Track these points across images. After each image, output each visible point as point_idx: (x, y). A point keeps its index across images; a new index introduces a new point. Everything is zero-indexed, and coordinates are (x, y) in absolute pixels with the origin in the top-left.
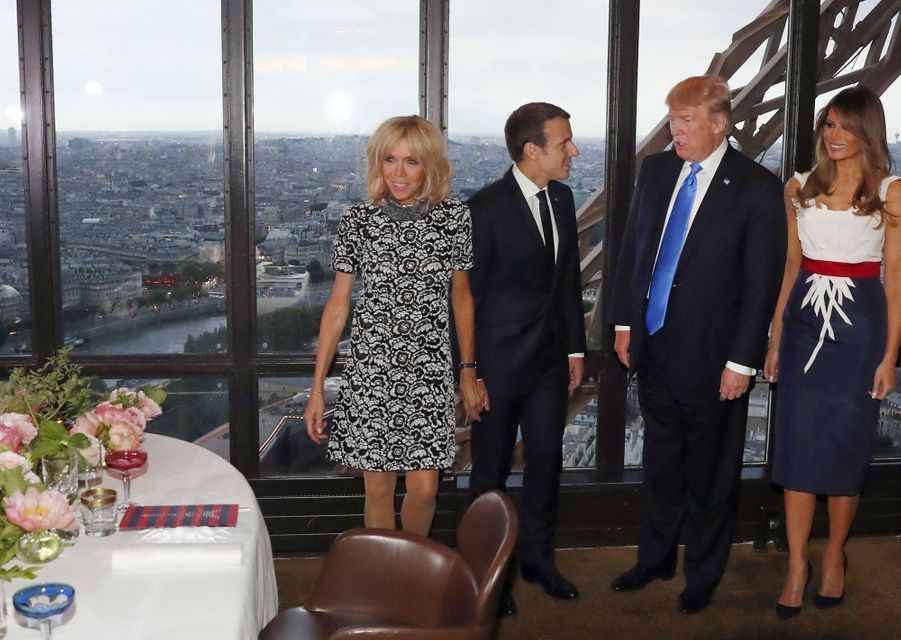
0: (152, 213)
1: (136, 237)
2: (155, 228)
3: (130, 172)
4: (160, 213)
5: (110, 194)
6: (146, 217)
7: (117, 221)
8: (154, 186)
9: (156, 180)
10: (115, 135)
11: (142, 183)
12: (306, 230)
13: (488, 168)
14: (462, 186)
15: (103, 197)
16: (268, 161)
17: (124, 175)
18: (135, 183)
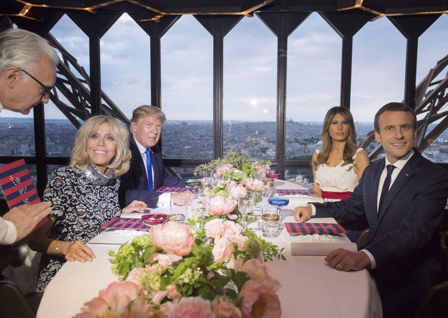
1: (201, 153)
2: (207, 150)
3: (200, 132)
5: (193, 139)
6: (204, 146)
7: (196, 148)
8: (207, 137)
9: (207, 135)
10: (196, 121)
11: (203, 136)
12: (254, 151)
13: (312, 132)
14: (304, 138)
15: (191, 140)
16: (242, 130)
17: (198, 133)
18: (201, 136)
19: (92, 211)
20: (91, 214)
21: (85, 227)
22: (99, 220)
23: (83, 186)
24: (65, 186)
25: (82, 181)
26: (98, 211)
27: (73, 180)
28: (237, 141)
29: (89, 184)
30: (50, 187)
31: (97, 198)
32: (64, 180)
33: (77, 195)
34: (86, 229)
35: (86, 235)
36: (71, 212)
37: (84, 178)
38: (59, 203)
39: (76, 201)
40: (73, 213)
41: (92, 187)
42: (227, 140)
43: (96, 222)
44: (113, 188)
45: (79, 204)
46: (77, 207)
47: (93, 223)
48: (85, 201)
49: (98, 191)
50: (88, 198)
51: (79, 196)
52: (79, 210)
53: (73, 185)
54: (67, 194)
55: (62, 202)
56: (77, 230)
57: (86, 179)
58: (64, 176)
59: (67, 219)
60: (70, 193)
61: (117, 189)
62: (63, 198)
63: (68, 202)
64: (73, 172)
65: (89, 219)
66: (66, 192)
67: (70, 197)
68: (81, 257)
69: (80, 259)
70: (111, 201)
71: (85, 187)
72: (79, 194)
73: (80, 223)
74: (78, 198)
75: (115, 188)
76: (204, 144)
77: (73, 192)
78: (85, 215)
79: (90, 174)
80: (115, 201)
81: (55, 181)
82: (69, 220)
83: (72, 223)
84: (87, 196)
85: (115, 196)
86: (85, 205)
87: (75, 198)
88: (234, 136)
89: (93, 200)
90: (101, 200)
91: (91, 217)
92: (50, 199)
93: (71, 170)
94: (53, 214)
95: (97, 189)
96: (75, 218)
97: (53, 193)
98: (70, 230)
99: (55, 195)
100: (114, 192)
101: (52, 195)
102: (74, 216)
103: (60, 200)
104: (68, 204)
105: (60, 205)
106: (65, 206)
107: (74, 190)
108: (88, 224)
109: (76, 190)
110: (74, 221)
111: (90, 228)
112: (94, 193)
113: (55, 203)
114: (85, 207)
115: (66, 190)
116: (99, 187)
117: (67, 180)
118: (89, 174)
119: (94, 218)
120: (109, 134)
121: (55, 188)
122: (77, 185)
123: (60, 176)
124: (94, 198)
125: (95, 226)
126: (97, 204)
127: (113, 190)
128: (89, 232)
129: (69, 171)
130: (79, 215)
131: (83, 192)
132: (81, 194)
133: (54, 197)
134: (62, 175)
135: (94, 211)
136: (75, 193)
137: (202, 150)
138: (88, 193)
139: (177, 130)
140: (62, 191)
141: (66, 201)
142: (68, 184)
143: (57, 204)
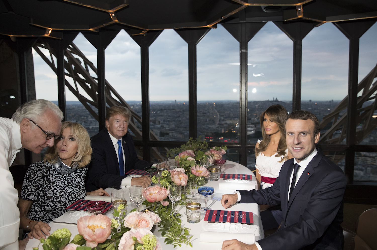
0: (208, 120)
1: (204, 127)
4: (209, 120)
6: (206, 121)
8: (208, 114)
11: (205, 113)
17: (201, 111)
18: (204, 113)
19: (58, 195)
20: (57, 198)
21: (53, 207)
22: (64, 202)
23: (53, 177)
24: (37, 177)
25: (52, 172)
26: (64, 195)
27: (44, 172)
28: (232, 117)
29: (58, 174)
30: (27, 178)
31: (65, 184)
32: (37, 173)
33: (46, 184)
34: (54, 208)
35: (55, 213)
36: (43, 196)
37: (54, 170)
38: (33, 190)
39: (45, 188)
40: (44, 197)
41: (61, 176)
42: (225, 116)
43: (62, 204)
44: (80, 174)
45: (48, 191)
46: (47, 192)
47: (60, 205)
48: (53, 188)
49: (66, 179)
50: (57, 185)
51: (48, 184)
52: (48, 195)
53: (43, 176)
54: (39, 183)
55: (35, 189)
56: (48, 210)
57: (55, 170)
58: (36, 170)
59: (41, 202)
60: (41, 182)
61: (84, 175)
62: (36, 186)
63: (41, 189)
64: (44, 166)
65: (56, 202)
66: (38, 182)
67: (41, 185)
68: (38, 235)
69: (37, 236)
70: (77, 186)
71: (54, 177)
72: (48, 183)
73: (49, 204)
74: (47, 186)
75: (82, 174)
76: (206, 120)
77: (43, 182)
78: (52, 199)
79: (59, 166)
80: (81, 186)
81: (30, 174)
82: (42, 202)
83: (45, 204)
84: (55, 184)
85: (81, 181)
86: (53, 191)
87: (45, 186)
88: (230, 113)
89: (61, 186)
90: (67, 186)
91: (57, 200)
92: (26, 187)
93: (43, 165)
94: (29, 199)
95: (65, 177)
96: (46, 201)
97: (29, 183)
98: (43, 210)
99: (30, 184)
100: (81, 177)
101: (27, 185)
102: (45, 199)
103: (34, 188)
104: (40, 191)
105: (34, 191)
106: (38, 192)
107: (44, 180)
108: (55, 205)
109: (46, 180)
110: (45, 203)
111: (57, 208)
112: (62, 181)
113: (30, 190)
114: (53, 193)
115: (38, 180)
116: (67, 175)
117: (39, 173)
118: (57, 166)
119: (60, 201)
120: (71, 135)
121: (29, 179)
122: (47, 176)
123: (33, 170)
124: (61, 185)
125: (61, 206)
126: (64, 189)
127: (80, 176)
128: (57, 211)
129: (41, 166)
130: (48, 199)
131: (52, 181)
132: (50, 182)
133: (29, 185)
134: (35, 169)
135: (60, 195)
136: (45, 182)
137: (204, 125)
138: (57, 181)
139: (185, 109)
140: (35, 182)
141: (39, 188)
142: (40, 175)
143: (32, 191)
